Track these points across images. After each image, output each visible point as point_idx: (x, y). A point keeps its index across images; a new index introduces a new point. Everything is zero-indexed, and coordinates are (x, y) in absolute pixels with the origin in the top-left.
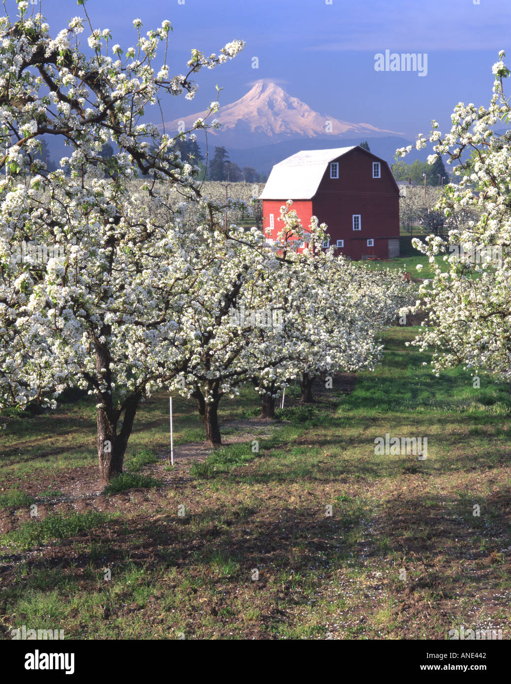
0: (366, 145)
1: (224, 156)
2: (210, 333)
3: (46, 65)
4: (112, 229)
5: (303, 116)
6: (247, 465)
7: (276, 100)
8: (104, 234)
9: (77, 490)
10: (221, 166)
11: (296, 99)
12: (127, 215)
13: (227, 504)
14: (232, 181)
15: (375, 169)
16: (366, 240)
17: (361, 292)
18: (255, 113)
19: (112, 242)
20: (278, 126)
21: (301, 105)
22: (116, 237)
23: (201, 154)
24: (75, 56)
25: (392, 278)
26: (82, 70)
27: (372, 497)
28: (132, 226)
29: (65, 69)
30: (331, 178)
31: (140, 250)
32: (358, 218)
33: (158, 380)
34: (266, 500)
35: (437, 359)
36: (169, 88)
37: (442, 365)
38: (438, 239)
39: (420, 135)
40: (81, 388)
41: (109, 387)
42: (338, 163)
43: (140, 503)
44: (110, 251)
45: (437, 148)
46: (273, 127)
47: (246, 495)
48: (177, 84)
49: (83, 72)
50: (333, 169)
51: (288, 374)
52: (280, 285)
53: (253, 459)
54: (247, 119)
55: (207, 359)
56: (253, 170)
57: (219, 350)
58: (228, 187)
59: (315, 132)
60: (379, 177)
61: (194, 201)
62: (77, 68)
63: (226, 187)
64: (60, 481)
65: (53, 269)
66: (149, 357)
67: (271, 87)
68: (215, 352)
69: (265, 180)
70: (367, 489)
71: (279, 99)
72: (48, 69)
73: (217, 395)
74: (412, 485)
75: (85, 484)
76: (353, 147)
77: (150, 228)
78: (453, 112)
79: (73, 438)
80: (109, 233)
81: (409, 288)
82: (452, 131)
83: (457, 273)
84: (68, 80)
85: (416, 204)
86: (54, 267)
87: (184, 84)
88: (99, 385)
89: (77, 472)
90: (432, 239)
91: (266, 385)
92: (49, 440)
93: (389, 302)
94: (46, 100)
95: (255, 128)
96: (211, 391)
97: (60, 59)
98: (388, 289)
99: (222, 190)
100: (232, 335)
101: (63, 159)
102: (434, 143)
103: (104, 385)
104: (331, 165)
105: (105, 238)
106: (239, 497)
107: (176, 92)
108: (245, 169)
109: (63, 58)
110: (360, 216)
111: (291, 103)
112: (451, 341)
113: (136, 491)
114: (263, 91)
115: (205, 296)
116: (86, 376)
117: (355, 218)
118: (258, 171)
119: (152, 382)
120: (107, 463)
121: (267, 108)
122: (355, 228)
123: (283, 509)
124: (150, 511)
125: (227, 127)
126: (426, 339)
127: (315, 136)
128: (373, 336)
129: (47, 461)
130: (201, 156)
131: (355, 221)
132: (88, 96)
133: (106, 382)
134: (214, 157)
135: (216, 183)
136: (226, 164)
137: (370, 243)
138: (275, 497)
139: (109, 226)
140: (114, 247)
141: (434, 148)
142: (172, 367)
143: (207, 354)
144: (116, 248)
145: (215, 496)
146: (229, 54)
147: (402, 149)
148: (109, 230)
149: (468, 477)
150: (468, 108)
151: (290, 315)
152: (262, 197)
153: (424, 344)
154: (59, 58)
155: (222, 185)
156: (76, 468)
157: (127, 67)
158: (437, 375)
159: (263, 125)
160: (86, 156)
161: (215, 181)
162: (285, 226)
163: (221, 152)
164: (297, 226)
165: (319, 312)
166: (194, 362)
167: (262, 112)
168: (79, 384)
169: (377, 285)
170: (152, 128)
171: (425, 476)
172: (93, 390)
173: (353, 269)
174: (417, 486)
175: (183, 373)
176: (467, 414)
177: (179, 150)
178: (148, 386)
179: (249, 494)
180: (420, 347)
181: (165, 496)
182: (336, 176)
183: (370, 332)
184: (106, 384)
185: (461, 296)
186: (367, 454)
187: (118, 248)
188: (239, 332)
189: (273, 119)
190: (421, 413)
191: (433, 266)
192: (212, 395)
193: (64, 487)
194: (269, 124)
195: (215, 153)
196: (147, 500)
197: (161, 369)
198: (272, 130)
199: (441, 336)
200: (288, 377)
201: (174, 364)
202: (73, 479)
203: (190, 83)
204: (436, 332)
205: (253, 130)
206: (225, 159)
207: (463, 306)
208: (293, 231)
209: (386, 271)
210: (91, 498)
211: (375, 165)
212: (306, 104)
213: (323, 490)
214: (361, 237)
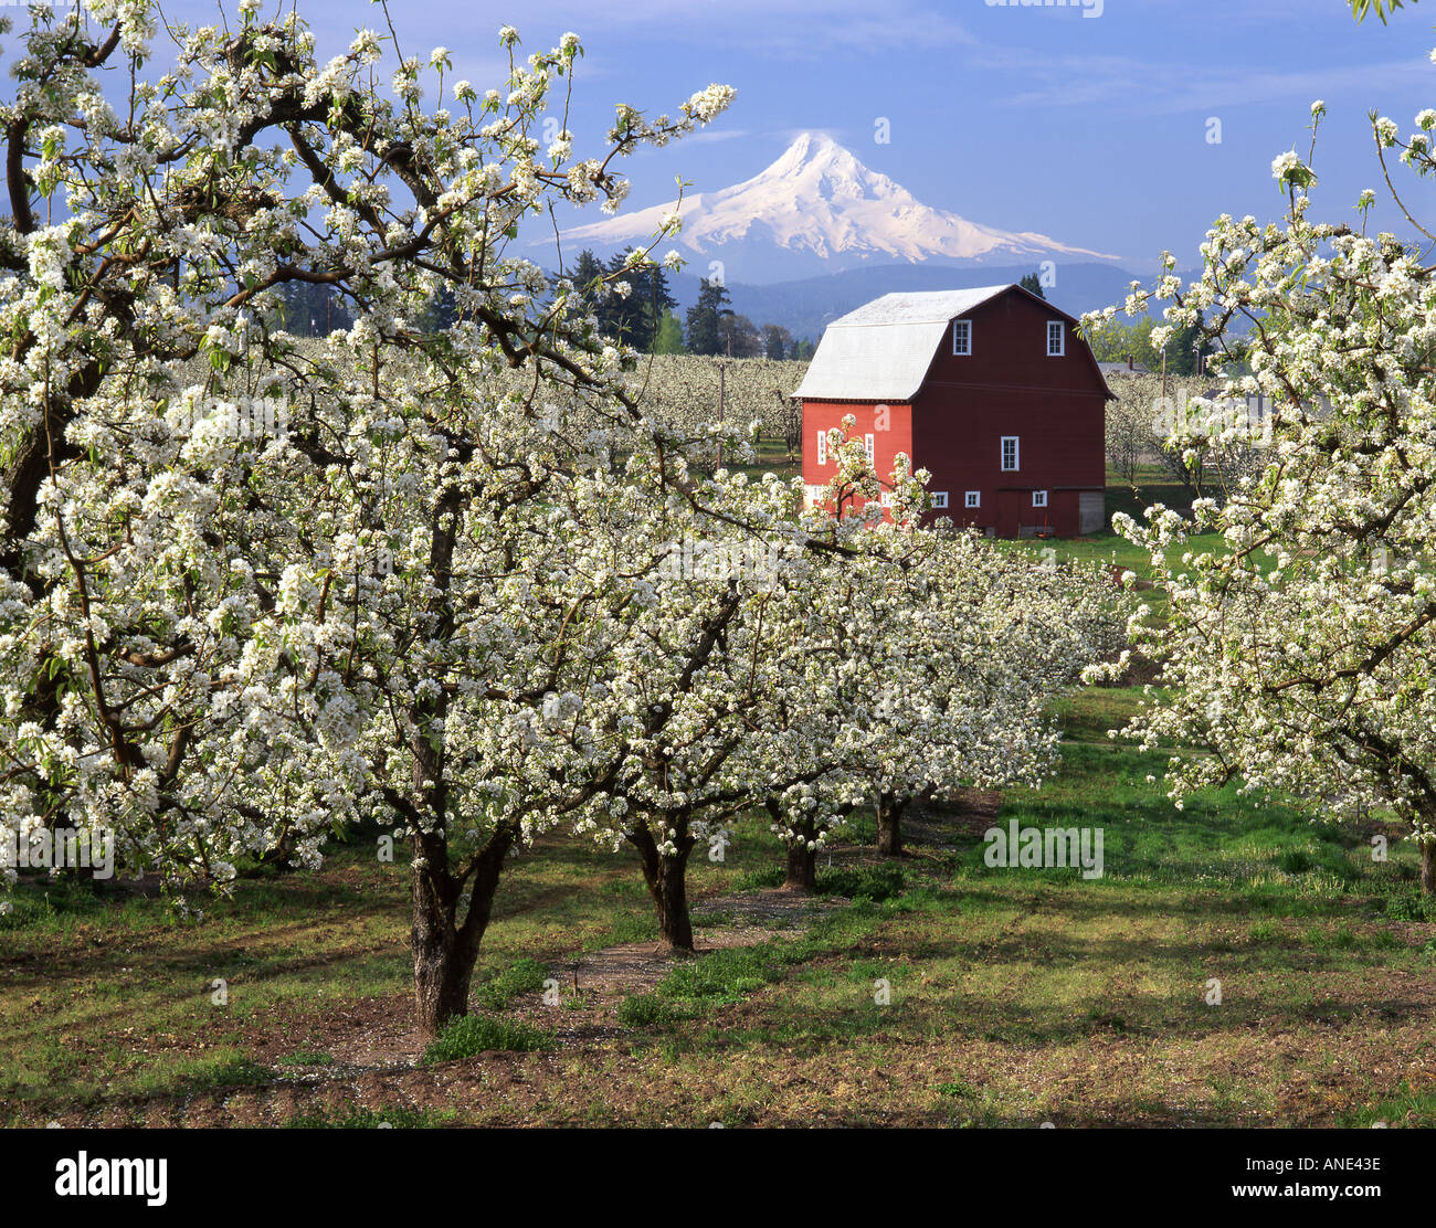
0: (1034, 282)
1: (719, 299)
2: (667, 706)
3: (305, 125)
4: (454, 472)
5: (896, 214)
6: (748, 999)
7: (838, 179)
8: (438, 482)
9: (367, 1052)
10: (713, 321)
11: (881, 176)
12: (487, 442)
13: (695, 1095)
14: (735, 355)
15: (1052, 336)
16: (1030, 492)
17: (1014, 611)
18: (792, 207)
19: (453, 499)
20: (841, 238)
21: (893, 189)
22: (462, 490)
23: (669, 295)
24: (367, 105)
25: (1085, 581)
26: (382, 138)
27: (1019, 1087)
28: (497, 468)
29: (345, 136)
30: (955, 353)
31: (515, 520)
32: (1013, 443)
33: (549, 808)
34: (783, 1087)
35: (1178, 768)
36: (564, 188)
37: (1190, 782)
38: (1171, 514)
39: (1134, 283)
40: (378, 821)
41: (441, 822)
42: (970, 322)
43: (503, 1088)
44: (449, 521)
45: (1172, 313)
46: (831, 238)
47: (739, 1074)
48: (582, 178)
49: (385, 142)
50: (959, 335)
51: (846, 794)
52: (827, 598)
53: (761, 987)
54: (773, 219)
55: (660, 765)
56: (784, 332)
57: (685, 745)
58: (727, 370)
59: (924, 251)
60: (1062, 353)
61: (624, 426)
62: (373, 133)
63: (722, 370)
64: (330, 1029)
65: (292, 590)
66: (529, 757)
67: (828, 148)
68: (676, 749)
69: (809, 353)
70: (1011, 1068)
71: (845, 176)
72: (310, 134)
73: (684, 842)
74: (1112, 1061)
75: (384, 1036)
76: (1003, 287)
77: (536, 472)
78: (1205, 240)
79: (365, 927)
80: (446, 482)
81: (1122, 603)
82: (1205, 277)
83: (1212, 591)
84: (352, 160)
85: (1144, 415)
86: (295, 585)
87: (599, 179)
88: (418, 816)
89: (369, 1007)
90: (1157, 515)
91: (795, 820)
92: (311, 931)
93: (1076, 636)
94: (298, 207)
95: (791, 239)
96: (672, 832)
97: (335, 112)
98: (1074, 605)
99: (712, 375)
100: (714, 714)
101: (334, 333)
102: (1166, 301)
103: (431, 818)
104: (955, 325)
105: (439, 491)
106: (723, 1080)
107: (580, 196)
108: (767, 329)
109: (340, 110)
110: (1017, 439)
111: (871, 186)
112: (1211, 728)
113: (496, 1057)
114: (809, 157)
115: (661, 620)
116: (390, 796)
117: (1006, 443)
118: (795, 333)
119: (535, 812)
120: (432, 992)
121: (818, 194)
122: (1006, 466)
123: (819, 1112)
124: (524, 1105)
125: (729, 235)
126: (1154, 724)
127: (922, 258)
128: (1039, 710)
129: (304, 980)
130: (669, 299)
131: (1006, 451)
132: (388, 201)
133: (434, 809)
134: (697, 302)
135: (700, 358)
136: (724, 316)
137: (1040, 499)
138: (803, 1081)
139: (446, 466)
140: (457, 511)
141: (1166, 312)
142: (582, 781)
143: (659, 753)
144: (462, 514)
145: (669, 1074)
146: (698, 115)
147: (1094, 314)
148: (447, 475)
149: (1236, 1044)
150: (1242, 227)
151: (850, 665)
152: (801, 392)
153: (1150, 735)
154: (332, 110)
155: (715, 364)
156: (367, 999)
157: (483, 130)
158: (1179, 806)
159: (809, 234)
160: (381, 330)
161: (699, 354)
162: (838, 471)
163: (713, 294)
164: (863, 474)
165: (918, 658)
166: (630, 771)
167: (806, 203)
168: (374, 813)
169: (1052, 595)
170: (529, 273)
171: (1142, 1039)
172: (405, 827)
173: (998, 559)
174: (1122, 1064)
175: (604, 794)
176: (1247, 893)
177: (595, 314)
178: (525, 824)
179: (746, 1074)
180: (1140, 741)
181: (559, 1073)
182: (965, 350)
183: (1033, 702)
184: (433, 814)
185: (1223, 641)
186: (1016, 980)
187: (466, 513)
188: (730, 707)
189: (830, 219)
190: (1143, 886)
191: (1159, 574)
192: (673, 840)
193: (337, 1043)
194: (822, 231)
195: (701, 294)
196: (517, 1081)
197: (555, 785)
198: (827, 243)
199: (1187, 718)
200: (845, 800)
201: (585, 774)
202: (359, 1024)
203: (611, 179)
204: (1176, 707)
205: (785, 243)
206: (721, 307)
207: (1225, 663)
208: (855, 484)
209: (1072, 565)
210: (397, 1072)
211: (1052, 327)
212: (904, 187)
213: (912, 1067)
214: (1019, 487)
